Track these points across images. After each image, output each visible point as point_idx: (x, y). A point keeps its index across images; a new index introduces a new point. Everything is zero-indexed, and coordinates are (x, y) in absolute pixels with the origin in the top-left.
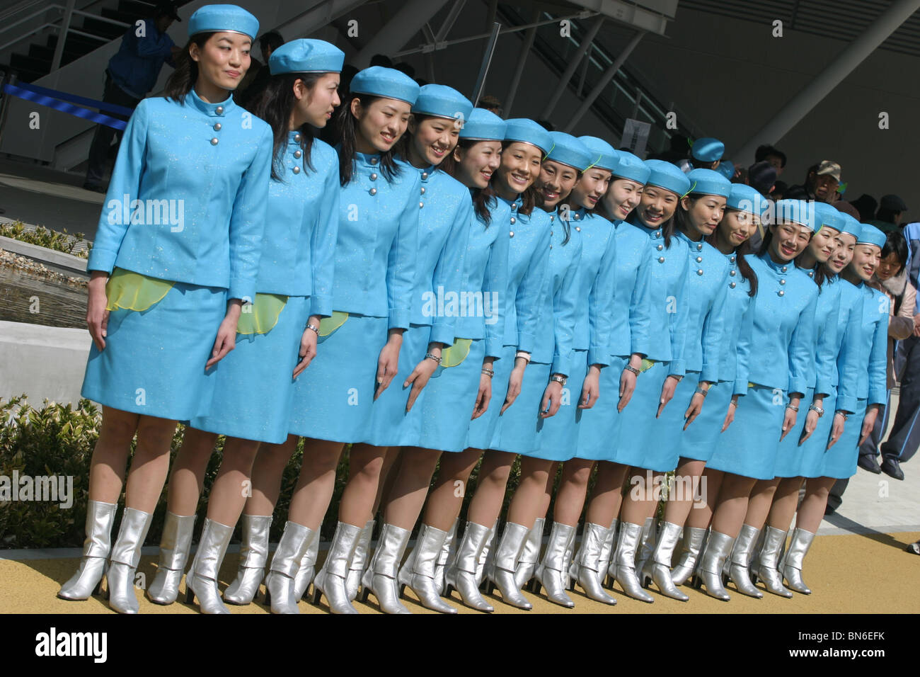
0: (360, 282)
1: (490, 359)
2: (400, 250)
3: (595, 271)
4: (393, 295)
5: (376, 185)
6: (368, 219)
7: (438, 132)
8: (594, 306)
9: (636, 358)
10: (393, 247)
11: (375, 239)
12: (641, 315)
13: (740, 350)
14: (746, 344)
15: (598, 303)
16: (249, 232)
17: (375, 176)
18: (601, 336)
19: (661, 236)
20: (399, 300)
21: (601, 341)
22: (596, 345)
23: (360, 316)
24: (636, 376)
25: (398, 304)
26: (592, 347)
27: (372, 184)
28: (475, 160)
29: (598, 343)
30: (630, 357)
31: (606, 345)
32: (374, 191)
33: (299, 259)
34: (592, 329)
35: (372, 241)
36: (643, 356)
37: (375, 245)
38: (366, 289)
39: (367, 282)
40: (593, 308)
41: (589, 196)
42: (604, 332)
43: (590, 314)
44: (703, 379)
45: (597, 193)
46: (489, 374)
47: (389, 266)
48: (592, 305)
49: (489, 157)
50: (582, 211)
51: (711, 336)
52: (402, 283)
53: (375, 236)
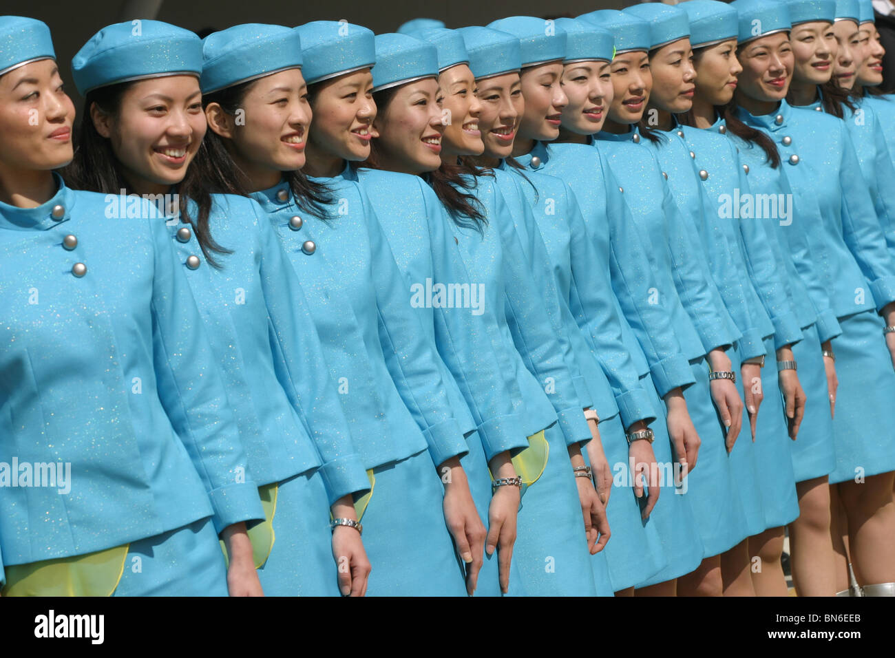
0: (366, 408)
2: (391, 326)
3: (605, 237)
4: (416, 407)
5: (307, 234)
6: (327, 296)
8: (628, 295)
9: (718, 356)
10: (381, 324)
11: (356, 324)
15: (631, 288)
16: (201, 399)
17: (297, 219)
18: (663, 339)
19: (641, 138)
20: (430, 410)
21: (663, 349)
22: (660, 359)
23: (391, 465)
24: (734, 382)
25: (431, 416)
26: (654, 364)
27: (299, 236)
28: (404, 122)
29: (664, 353)
30: (707, 357)
31: (676, 350)
32: (310, 245)
33: (265, 413)
34: (639, 334)
35: (351, 329)
36: (725, 348)
37: (360, 333)
38: (381, 416)
39: (376, 403)
40: (628, 301)
41: (547, 118)
42: (663, 330)
43: (626, 312)
44: (780, 345)
45: (557, 107)
46: (585, 473)
47: (387, 360)
48: (622, 295)
49: (426, 110)
50: (539, 147)
51: (759, 271)
52: (421, 379)
53: (353, 319)
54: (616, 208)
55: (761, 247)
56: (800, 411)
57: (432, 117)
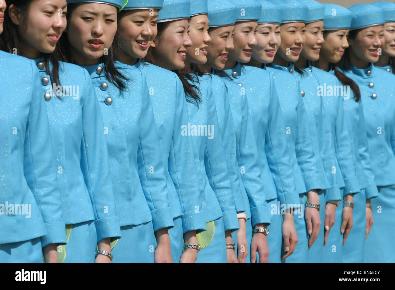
0: (123, 194)
1: (229, 232)
2: (145, 151)
3: (266, 121)
4: (150, 197)
5: (109, 94)
6: (113, 129)
7: (140, 25)
8: (272, 154)
9: (313, 195)
10: (140, 148)
11: (126, 147)
12: (307, 152)
13: (362, 157)
14: (364, 149)
15: (274, 150)
17: (105, 84)
19: (294, 71)
20: (157, 201)
21: (286, 186)
22: (284, 192)
23: (130, 227)
24: (318, 210)
26: (280, 194)
27: (105, 94)
28: (171, 41)
29: (287, 189)
30: (306, 194)
31: (293, 188)
32: (110, 100)
33: (72, 186)
34: (275, 177)
35: (123, 150)
37: (127, 153)
38: (130, 199)
39: (129, 192)
40: (271, 157)
41: (244, 50)
42: (288, 177)
43: (270, 163)
44: (347, 193)
45: (250, 46)
46: (232, 247)
47: (139, 169)
48: (269, 154)
49: (182, 36)
50: (238, 66)
51: (341, 152)
52: (155, 183)
53: (125, 144)
54: (274, 106)
55: (344, 138)
56: (348, 231)
57: (185, 41)
